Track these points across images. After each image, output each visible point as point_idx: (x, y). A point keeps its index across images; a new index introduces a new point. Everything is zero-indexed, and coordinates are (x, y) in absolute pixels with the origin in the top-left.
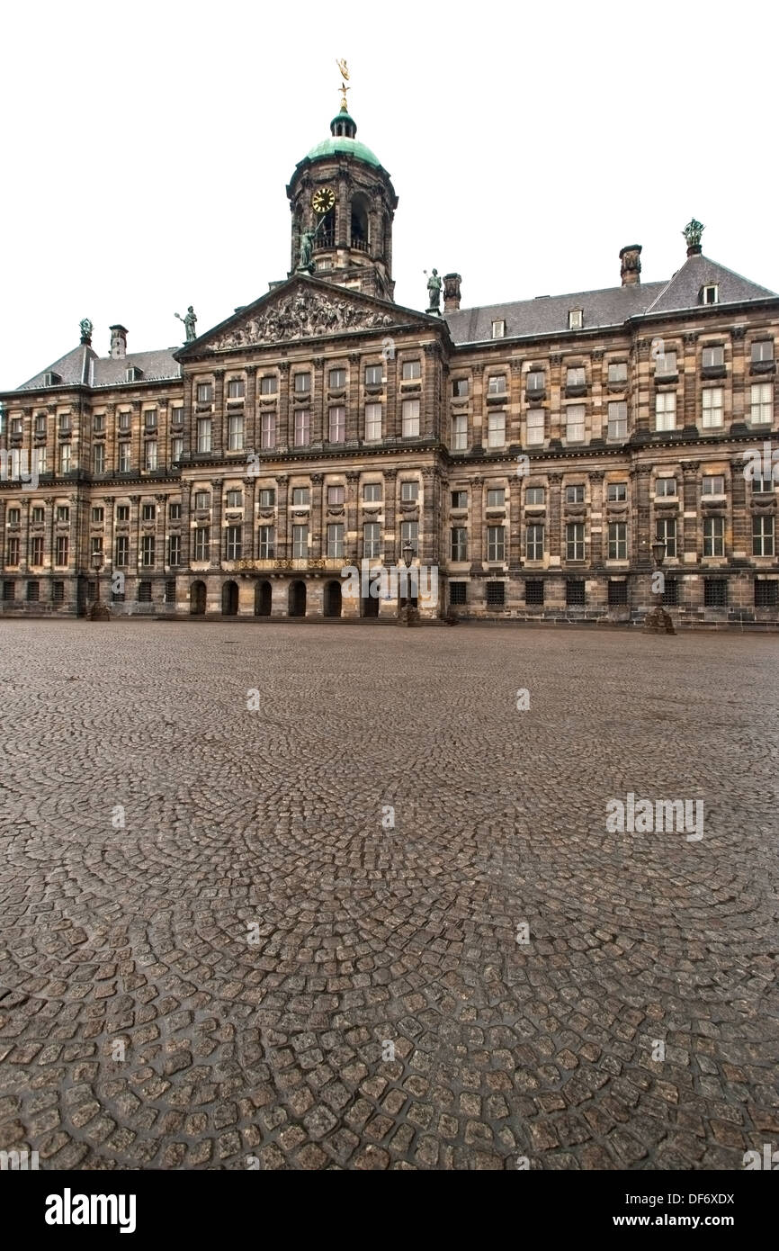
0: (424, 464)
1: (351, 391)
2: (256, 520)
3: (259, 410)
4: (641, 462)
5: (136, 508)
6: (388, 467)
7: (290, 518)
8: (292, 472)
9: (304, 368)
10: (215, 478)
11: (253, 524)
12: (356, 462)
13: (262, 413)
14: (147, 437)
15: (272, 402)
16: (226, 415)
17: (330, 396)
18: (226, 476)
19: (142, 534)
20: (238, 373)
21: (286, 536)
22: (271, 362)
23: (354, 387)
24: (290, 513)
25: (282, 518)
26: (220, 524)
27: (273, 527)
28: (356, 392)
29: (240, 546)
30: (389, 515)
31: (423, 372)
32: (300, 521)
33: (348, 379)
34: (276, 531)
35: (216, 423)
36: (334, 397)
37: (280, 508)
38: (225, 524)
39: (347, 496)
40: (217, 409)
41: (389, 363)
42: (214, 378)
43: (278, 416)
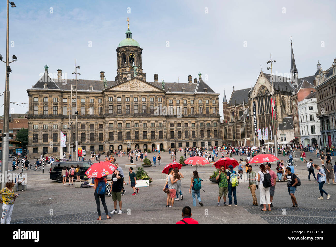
0: (164, 119)
1: (147, 103)
2: (126, 130)
3: (125, 105)
4: (198, 120)
6: (156, 120)
8: (135, 120)
9: (136, 96)
10: (115, 120)
12: (149, 118)
13: (126, 106)
14: (82, 106)
15: (129, 103)
16: (117, 105)
18: (118, 120)
20: (120, 96)
21: (134, 134)
22: (128, 94)
23: (148, 102)
24: (134, 129)
25: (133, 130)
26: (116, 131)
27: (130, 132)
28: (149, 103)
29: (122, 136)
30: (157, 130)
31: (162, 100)
32: (137, 131)
33: (146, 100)
34: (131, 133)
35: (115, 107)
36: (143, 104)
37: (132, 128)
38: (118, 131)
39: (147, 125)
40: (114, 104)
41: (155, 98)
42: (113, 96)
43: (131, 107)
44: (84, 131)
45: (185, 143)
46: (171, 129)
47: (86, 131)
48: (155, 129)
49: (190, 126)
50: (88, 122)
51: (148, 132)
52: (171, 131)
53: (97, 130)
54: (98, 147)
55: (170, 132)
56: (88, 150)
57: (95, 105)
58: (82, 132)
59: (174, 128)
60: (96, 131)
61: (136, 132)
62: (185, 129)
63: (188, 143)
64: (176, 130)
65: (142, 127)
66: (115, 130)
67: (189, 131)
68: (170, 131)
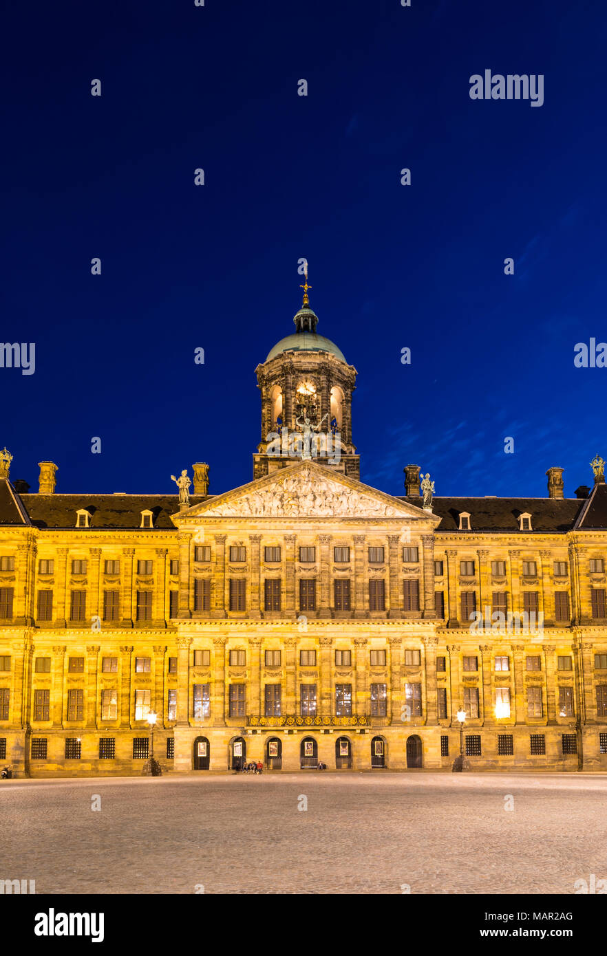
0: (426, 635)
1: (356, 568)
2: (262, 678)
5: (93, 659)
6: (392, 636)
7: (298, 678)
9: (309, 541)
10: (217, 635)
11: (260, 683)
15: (277, 569)
16: (227, 577)
17: (336, 569)
18: (230, 635)
19: (101, 687)
21: (295, 695)
23: (360, 564)
24: (298, 673)
25: (291, 678)
26: (223, 682)
27: (280, 685)
28: (362, 568)
29: (243, 703)
30: (396, 677)
31: (421, 557)
32: (308, 680)
33: (352, 556)
34: (283, 689)
35: (217, 584)
36: (338, 569)
37: (288, 667)
38: (229, 681)
39: (353, 660)
40: (219, 571)
41: (391, 548)
42: (215, 541)
43: (283, 583)
44: (112, 680)
45: (529, 738)
46: (465, 679)
47: (120, 684)
48: (386, 675)
49: (549, 666)
50: (126, 647)
51: (357, 686)
52: (467, 686)
53: (160, 679)
54: (162, 744)
55: (461, 693)
56: (125, 752)
57: (158, 584)
58: (106, 687)
59: (479, 674)
60: (156, 684)
61: (303, 687)
62: (526, 681)
63: (543, 736)
64: (487, 682)
65: (333, 664)
66: (216, 675)
67: (544, 689)
68: (461, 689)
